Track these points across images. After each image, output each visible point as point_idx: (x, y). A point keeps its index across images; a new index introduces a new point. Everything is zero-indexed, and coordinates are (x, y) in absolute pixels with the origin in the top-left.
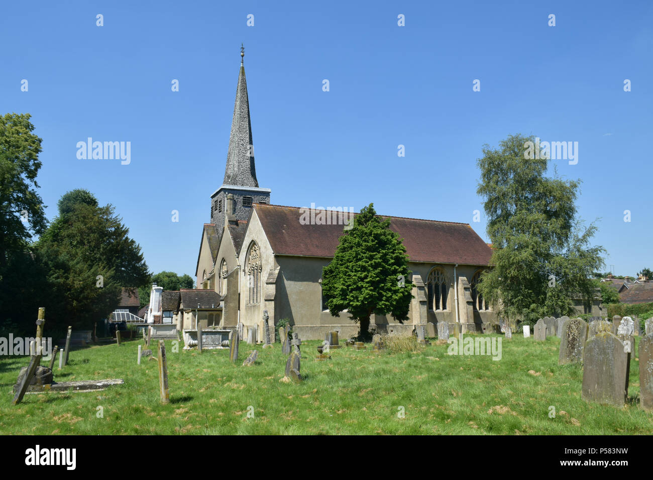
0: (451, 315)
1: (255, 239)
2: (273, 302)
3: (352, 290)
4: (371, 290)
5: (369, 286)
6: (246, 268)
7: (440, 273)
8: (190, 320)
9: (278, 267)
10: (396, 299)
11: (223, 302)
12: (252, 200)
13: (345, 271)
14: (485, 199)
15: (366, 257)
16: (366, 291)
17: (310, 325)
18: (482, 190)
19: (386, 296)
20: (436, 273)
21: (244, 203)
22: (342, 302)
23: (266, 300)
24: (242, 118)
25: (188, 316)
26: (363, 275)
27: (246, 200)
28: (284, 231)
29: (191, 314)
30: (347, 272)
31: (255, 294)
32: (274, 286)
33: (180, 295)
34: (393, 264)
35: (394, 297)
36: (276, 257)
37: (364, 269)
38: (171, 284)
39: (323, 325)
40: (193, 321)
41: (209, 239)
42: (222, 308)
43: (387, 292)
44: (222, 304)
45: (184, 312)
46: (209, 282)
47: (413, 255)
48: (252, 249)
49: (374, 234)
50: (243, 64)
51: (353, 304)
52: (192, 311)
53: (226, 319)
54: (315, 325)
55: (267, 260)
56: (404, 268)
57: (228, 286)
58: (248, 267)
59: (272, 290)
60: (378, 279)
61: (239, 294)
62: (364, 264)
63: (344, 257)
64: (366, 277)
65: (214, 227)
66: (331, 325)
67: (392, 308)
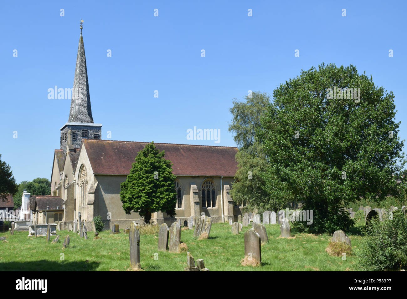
0: (218, 210)
1: (84, 163)
2: (93, 205)
3: (136, 198)
4: (146, 198)
5: (145, 195)
6: (79, 182)
7: (210, 183)
8: (42, 218)
9: (96, 182)
10: (162, 203)
11: (64, 205)
12: (89, 132)
13: (132, 186)
14: (235, 134)
15: (145, 177)
16: (144, 199)
17: (119, 220)
18: (231, 128)
19: (156, 201)
20: (208, 183)
21: (83, 135)
22: (129, 205)
23: (88, 204)
24: (81, 74)
25: (41, 215)
26: (142, 189)
27: (84, 132)
28: (102, 158)
29: (42, 213)
30: (133, 187)
31: (84, 200)
32: (93, 195)
33: (36, 201)
34: (162, 181)
35: (162, 202)
36: (95, 175)
37: (143, 185)
38: (40, 189)
39: (128, 219)
40: (44, 218)
41: (58, 161)
42: (63, 209)
43: (157, 199)
44: (64, 206)
45: (39, 213)
46: (57, 191)
47: (192, 171)
48: (82, 169)
49: (150, 162)
50: (82, 35)
51: (135, 207)
52: (43, 211)
53: (66, 217)
54: (122, 220)
55: (90, 178)
56: (169, 183)
57: (68, 194)
58: (80, 182)
59: (92, 197)
60: (151, 190)
61: (75, 200)
62: (143, 181)
63: (133, 177)
64: (144, 190)
65: (62, 152)
66: (133, 219)
67: (160, 209)
